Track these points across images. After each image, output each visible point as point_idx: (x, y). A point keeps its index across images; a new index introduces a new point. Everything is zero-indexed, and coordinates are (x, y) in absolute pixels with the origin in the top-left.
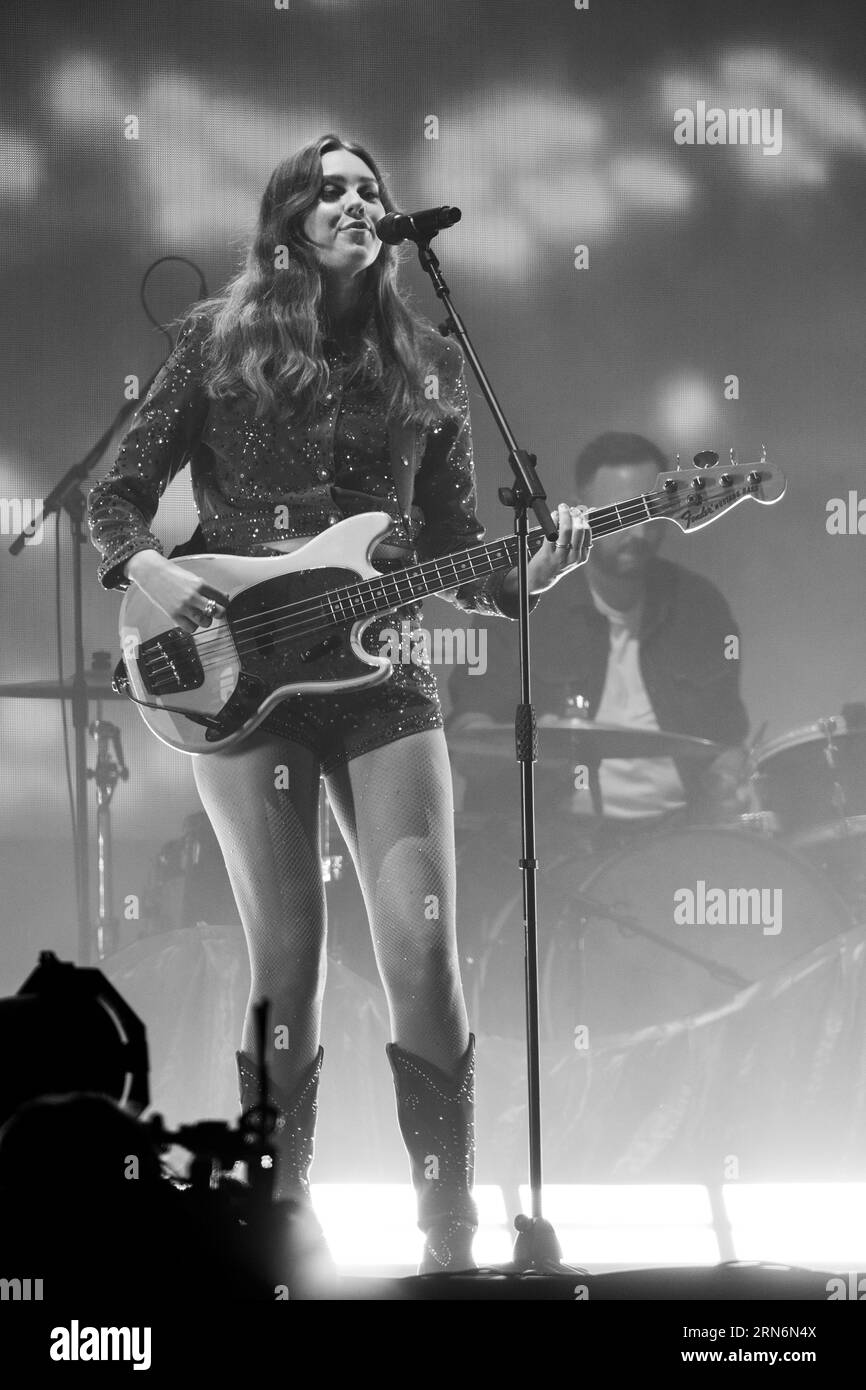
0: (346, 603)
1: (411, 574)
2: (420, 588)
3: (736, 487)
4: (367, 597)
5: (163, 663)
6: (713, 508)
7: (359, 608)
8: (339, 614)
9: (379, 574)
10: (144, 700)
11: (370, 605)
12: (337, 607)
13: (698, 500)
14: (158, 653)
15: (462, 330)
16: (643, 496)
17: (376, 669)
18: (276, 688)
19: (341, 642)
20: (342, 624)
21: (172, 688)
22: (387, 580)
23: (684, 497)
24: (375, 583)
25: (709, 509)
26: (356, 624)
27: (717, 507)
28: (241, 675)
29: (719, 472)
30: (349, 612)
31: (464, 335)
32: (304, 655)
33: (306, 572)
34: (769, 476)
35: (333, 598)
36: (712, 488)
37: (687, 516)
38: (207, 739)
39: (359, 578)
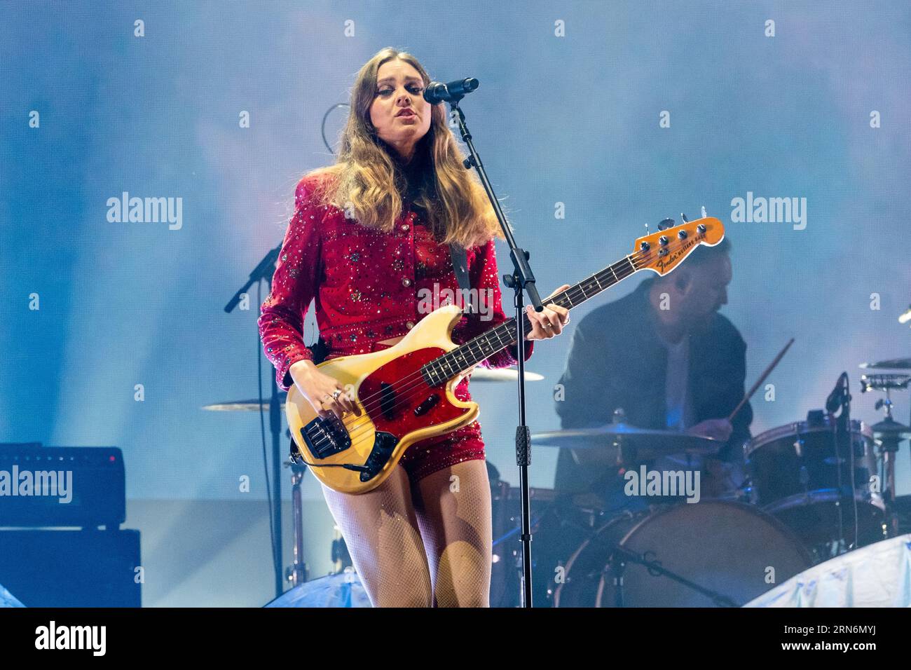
0: (439, 370)
1: (479, 342)
2: (487, 349)
3: (689, 239)
4: (453, 363)
5: (321, 436)
6: (677, 255)
7: (448, 371)
8: (435, 378)
9: (458, 346)
10: (312, 463)
11: (455, 368)
12: (433, 374)
13: (666, 252)
14: (317, 430)
15: (479, 164)
16: (627, 256)
17: (468, 410)
18: (401, 437)
19: (440, 397)
20: (439, 385)
21: (331, 451)
22: (465, 349)
23: (656, 251)
24: (456, 353)
25: (675, 256)
26: (448, 384)
27: (679, 254)
28: (376, 433)
29: (676, 231)
30: (442, 375)
31: (480, 168)
32: (417, 410)
33: (408, 355)
34: (711, 227)
35: (430, 369)
36: (673, 243)
37: (660, 264)
38: (361, 480)
39: (444, 352)
